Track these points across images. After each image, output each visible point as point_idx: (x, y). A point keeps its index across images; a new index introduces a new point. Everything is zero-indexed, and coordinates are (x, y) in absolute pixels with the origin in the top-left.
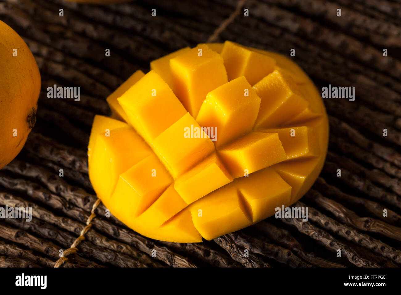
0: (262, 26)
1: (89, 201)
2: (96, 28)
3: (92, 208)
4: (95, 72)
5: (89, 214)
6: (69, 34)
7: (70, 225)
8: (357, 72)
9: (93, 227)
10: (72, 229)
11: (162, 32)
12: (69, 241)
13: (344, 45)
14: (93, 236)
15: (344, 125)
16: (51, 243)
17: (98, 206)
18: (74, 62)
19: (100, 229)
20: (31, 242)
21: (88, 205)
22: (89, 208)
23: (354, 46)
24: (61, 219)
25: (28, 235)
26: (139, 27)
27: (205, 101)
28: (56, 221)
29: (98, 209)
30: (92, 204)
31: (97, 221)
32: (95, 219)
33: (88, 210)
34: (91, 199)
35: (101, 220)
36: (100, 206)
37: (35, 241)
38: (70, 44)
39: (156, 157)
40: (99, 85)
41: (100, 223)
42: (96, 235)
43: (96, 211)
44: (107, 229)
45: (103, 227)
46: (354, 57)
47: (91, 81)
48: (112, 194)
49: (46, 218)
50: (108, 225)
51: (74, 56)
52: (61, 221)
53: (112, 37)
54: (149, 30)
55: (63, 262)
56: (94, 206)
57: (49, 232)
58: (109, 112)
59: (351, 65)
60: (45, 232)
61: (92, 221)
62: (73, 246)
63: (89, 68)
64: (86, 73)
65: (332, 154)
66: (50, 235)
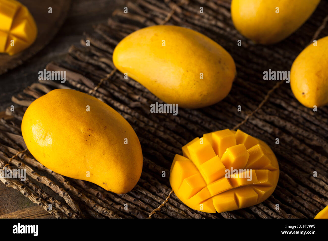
0: (255, 128)
1: (168, 190)
2: (180, 119)
3: (169, 194)
4: (178, 137)
5: (168, 196)
6: (168, 120)
7: (159, 199)
8: (296, 154)
9: (168, 201)
10: (159, 201)
11: (210, 124)
12: (157, 206)
13: (292, 142)
14: (168, 205)
15: (287, 175)
16: (149, 205)
17: (172, 193)
18: (168, 132)
19: (171, 203)
20: (140, 204)
21: (167, 192)
22: (168, 194)
23: (297, 142)
24: (155, 196)
25: (139, 201)
26: (200, 121)
27: (225, 152)
28: (152, 197)
29: (172, 194)
30: (169, 192)
31: (171, 199)
32: (170, 198)
33: (167, 194)
34: (169, 190)
35: (172, 199)
36: (173, 193)
37: (142, 204)
38: (168, 124)
39: (201, 174)
40: (178, 143)
41: (172, 200)
42: (170, 205)
43: (171, 195)
44: (175, 203)
45: (173, 202)
46: (296, 147)
47: (175, 141)
48: (179, 188)
49: (149, 195)
50: (175, 202)
51: (168, 129)
52: (155, 197)
53: (187, 124)
54: (204, 123)
55: (154, 213)
56: (170, 193)
57: (149, 201)
58: (182, 154)
59: (294, 150)
60: (147, 200)
61: (169, 199)
62: (159, 208)
63: (175, 135)
64: (173, 137)
65: (279, 187)
66: (149, 202)
